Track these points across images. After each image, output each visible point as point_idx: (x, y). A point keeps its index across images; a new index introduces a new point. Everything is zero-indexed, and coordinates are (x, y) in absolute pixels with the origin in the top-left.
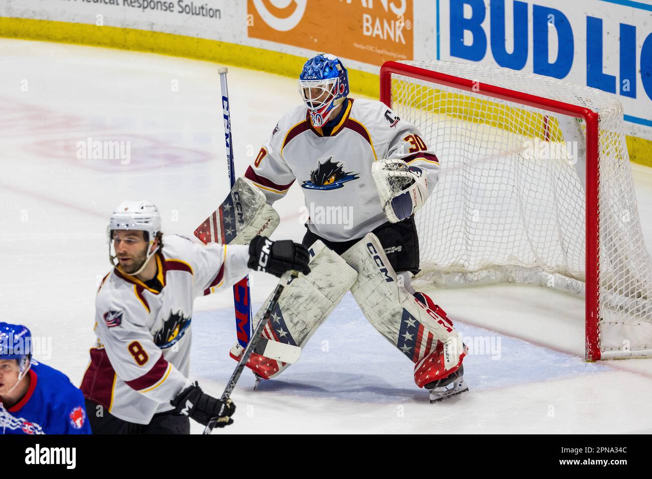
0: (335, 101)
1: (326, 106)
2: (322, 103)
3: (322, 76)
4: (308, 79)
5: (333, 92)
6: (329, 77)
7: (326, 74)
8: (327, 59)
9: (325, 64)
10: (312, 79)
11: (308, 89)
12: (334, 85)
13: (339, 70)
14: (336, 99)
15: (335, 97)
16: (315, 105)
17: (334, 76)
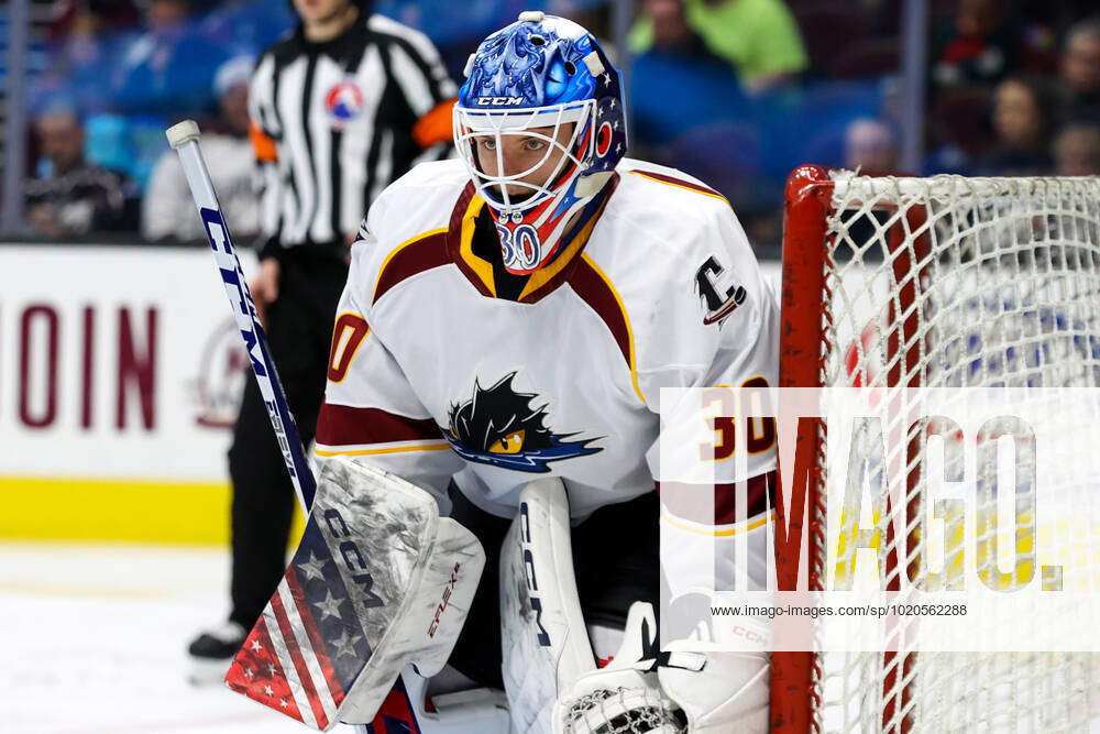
0: (583, 184)
1: (552, 199)
2: (541, 190)
3: (540, 95)
4: (491, 106)
5: (575, 151)
6: (565, 97)
7: (554, 89)
8: (555, 35)
9: (549, 52)
10: (504, 107)
11: (491, 141)
12: (579, 128)
13: (595, 74)
14: (586, 174)
15: (581, 166)
16: (515, 199)
17: (581, 96)
